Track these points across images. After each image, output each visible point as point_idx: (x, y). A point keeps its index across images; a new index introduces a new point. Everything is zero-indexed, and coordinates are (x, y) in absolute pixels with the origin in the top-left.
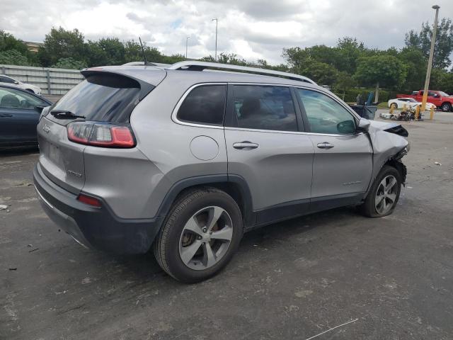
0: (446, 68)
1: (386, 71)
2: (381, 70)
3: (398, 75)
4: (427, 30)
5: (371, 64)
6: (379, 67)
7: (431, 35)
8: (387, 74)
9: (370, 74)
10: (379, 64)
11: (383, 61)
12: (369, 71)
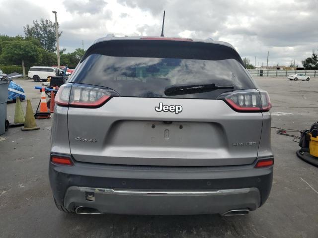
0: (55, 52)
1: (28, 52)
2: (25, 51)
3: (37, 56)
4: (37, 26)
5: (15, 46)
6: (22, 49)
7: (41, 30)
8: (30, 54)
9: (16, 54)
10: (22, 47)
11: (25, 45)
12: (16, 52)
